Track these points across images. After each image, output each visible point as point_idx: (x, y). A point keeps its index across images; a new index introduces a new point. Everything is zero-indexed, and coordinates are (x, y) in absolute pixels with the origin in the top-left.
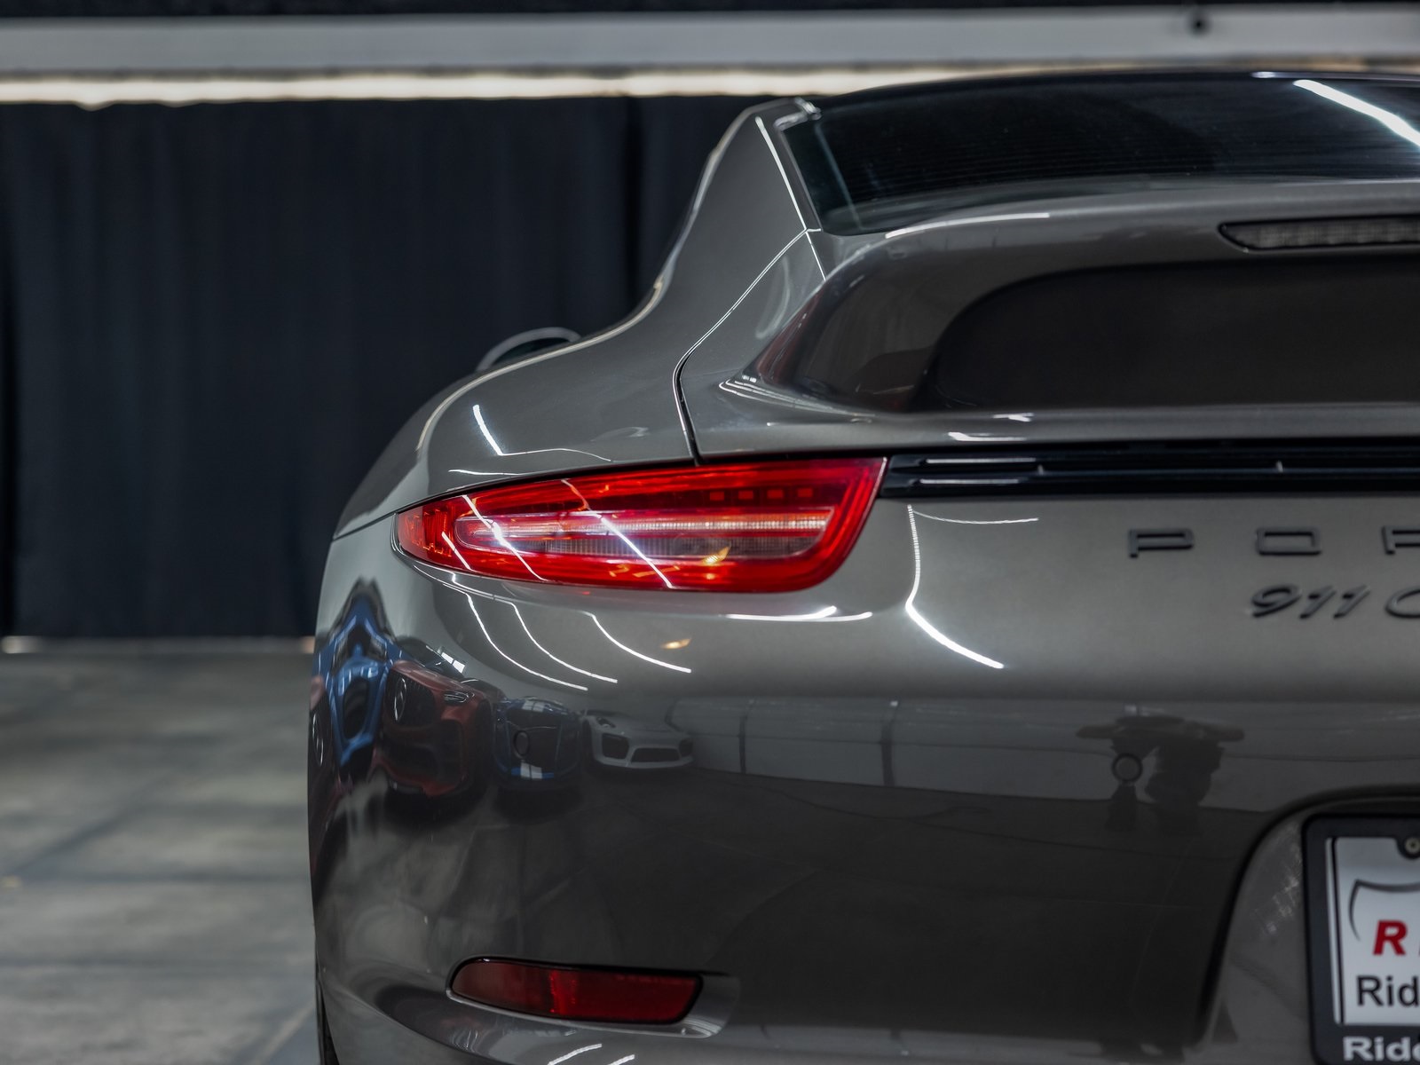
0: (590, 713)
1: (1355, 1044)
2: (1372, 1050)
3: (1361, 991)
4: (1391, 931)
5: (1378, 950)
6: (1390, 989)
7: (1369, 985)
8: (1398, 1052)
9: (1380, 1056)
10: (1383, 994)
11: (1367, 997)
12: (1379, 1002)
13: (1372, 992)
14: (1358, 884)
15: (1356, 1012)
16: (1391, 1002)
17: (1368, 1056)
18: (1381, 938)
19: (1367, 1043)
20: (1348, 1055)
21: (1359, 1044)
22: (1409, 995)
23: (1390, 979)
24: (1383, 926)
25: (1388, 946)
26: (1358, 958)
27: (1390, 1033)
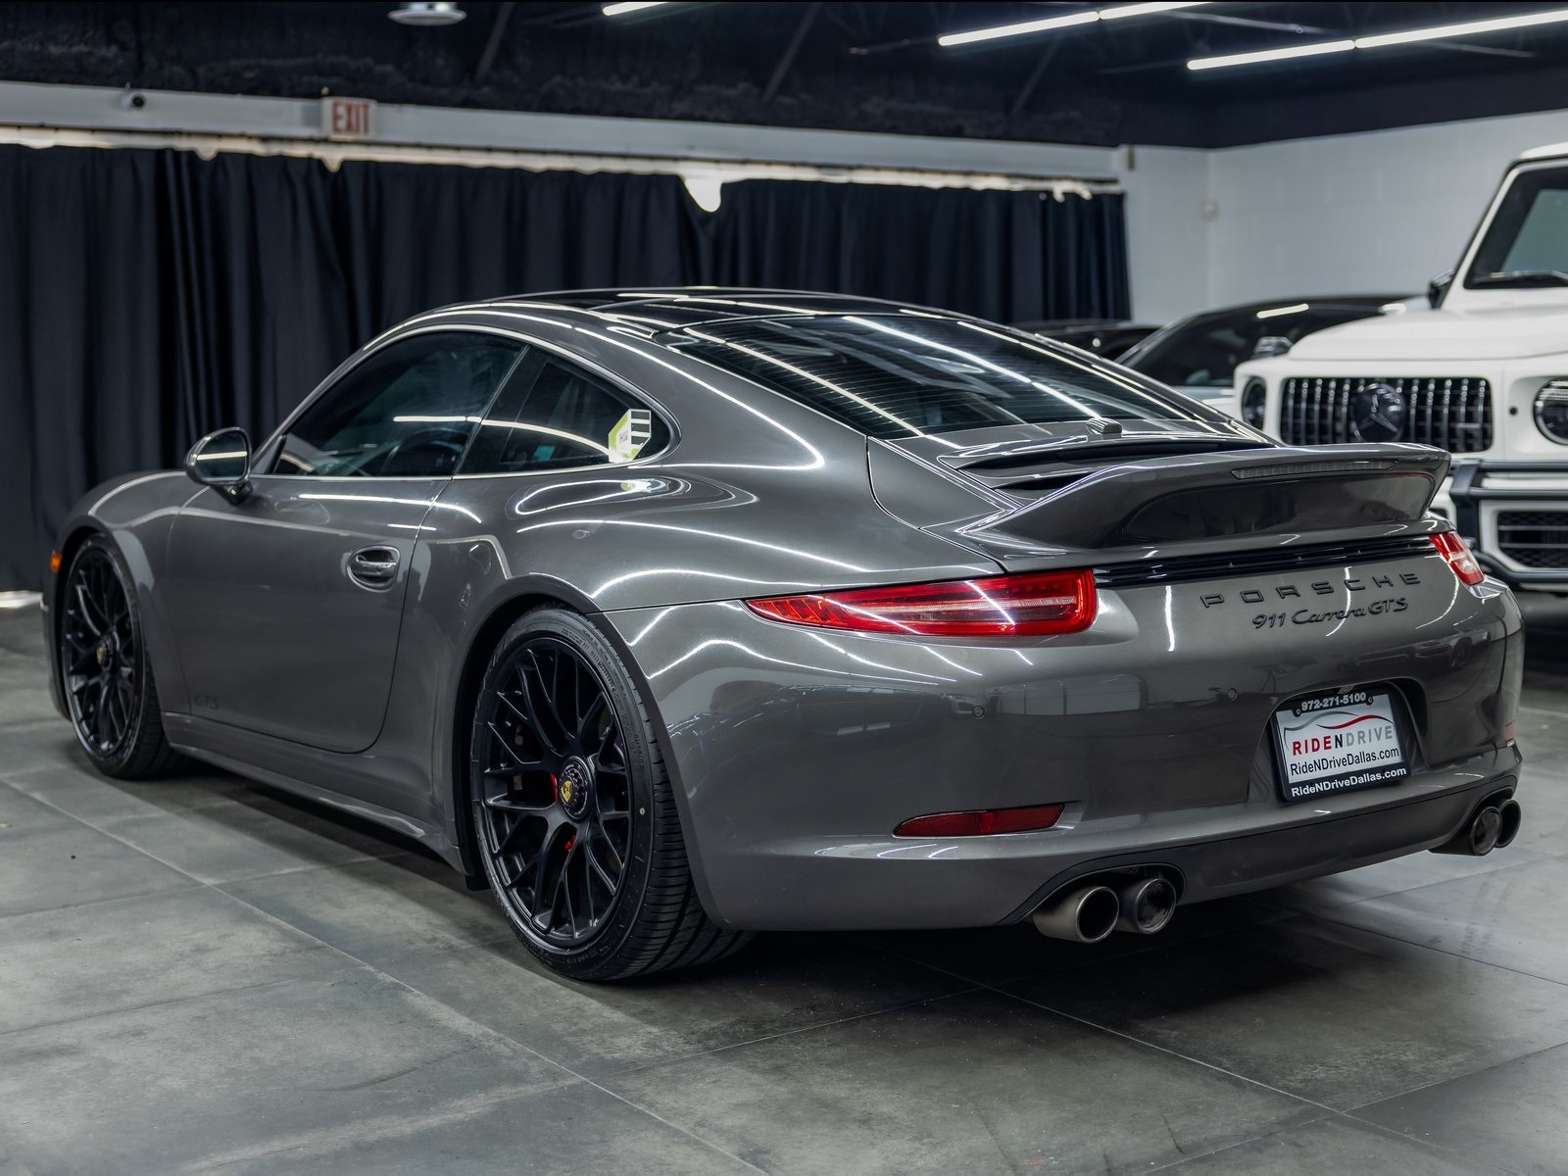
1: (1294, 791)
2: (1299, 792)
3: (1292, 770)
4: (1297, 746)
5: (1294, 753)
6: (1300, 767)
7: (1294, 767)
8: (1306, 791)
9: (1302, 793)
10: (1298, 770)
11: (1294, 772)
12: (1298, 773)
13: (1295, 769)
14: (1285, 729)
15: (1293, 778)
16: (1302, 773)
17: (1298, 795)
18: (1295, 749)
19: (1297, 790)
20: (1294, 795)
22: (1305, 769)
23: (1299, 764)
24: (1295, 743)
25: (1297, 751)
26: (1290, 758)
27: (1302, 784)
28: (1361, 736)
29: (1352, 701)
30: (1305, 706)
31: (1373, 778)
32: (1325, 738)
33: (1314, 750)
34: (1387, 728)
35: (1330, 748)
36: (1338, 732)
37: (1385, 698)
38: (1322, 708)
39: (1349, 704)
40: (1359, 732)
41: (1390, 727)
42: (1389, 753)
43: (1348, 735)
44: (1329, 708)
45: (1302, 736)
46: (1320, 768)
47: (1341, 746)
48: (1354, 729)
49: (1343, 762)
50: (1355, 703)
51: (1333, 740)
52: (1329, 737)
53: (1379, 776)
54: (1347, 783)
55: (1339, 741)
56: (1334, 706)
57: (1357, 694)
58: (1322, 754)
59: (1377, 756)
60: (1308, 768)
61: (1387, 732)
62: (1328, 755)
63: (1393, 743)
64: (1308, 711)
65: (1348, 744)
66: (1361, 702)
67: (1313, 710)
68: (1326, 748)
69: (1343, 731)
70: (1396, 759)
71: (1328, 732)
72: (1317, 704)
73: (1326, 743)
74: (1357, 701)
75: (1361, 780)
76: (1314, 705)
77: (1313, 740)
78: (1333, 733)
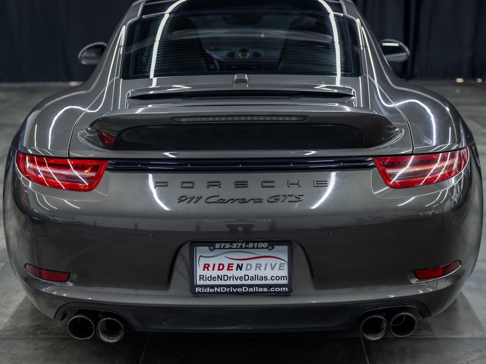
0: (49, 215)
1: (198, 289)
2: (201, 290)
3: (200, 278)
4: (207, 266)
5: (204, 270)
6: (206, 277)
7: (202, 277)
8: (207, 290)
9: (203, 291)
10: (204, 279)
11: (201, 279)
12: (204, 280)
13: (202, 278)
14: (201, 256)
15: (199, 282)
16: (206, 280)
17: (201, 291)
18: (205, 267)
19: (201, 289)
20: (197, 291)
21: (199, 289)
22: (210, 279)
23: (206, 275)
24: (205, 265)
25: (206, 269)
26: (200, 271)
27: (205, 286)
28: (258, 266)
29: (256, 247)
30: (217, 246)
31: (261, 290)
32: (229, 264)
33: (219, 269)
34: (280, 264)
35: (232, 270)
36: (240, 263)
37: (285, 248)
38: (230, 248)
39: (253, 248)
40: (257, 264)
41: (284, 264)
42: (278, 278)
43: (247, 265)
44: (237, 248)
45: (211, 261)
46: (221, 280)
47: (241, 269)
48: (254, 262)
49: (241, 279)
50: (257, 248)
51: (235, 267)
52: (233, 264)
53: (265, 290)
54: (239, 290)
55: (240, 267)
56: (241, 247)
57: (261, 244)
58: (225, 272)
59: (269, 278)
60: (212, 278)
61: (280, 266)
62: (230, 273)
63: (284, 272)
64: (220, 248)
65: (247, 269)
66: (262, 248)
67: (224, 248)
68: (228, 269)
69: (245, 263)
70: (285, 282)
71: (231, 261)
72: (228, 245)
73: (229, 267)
74: (259, 246)
75: (251, 290)
76: (225, 246)
77: (220, 265)
78: (236, 263)
